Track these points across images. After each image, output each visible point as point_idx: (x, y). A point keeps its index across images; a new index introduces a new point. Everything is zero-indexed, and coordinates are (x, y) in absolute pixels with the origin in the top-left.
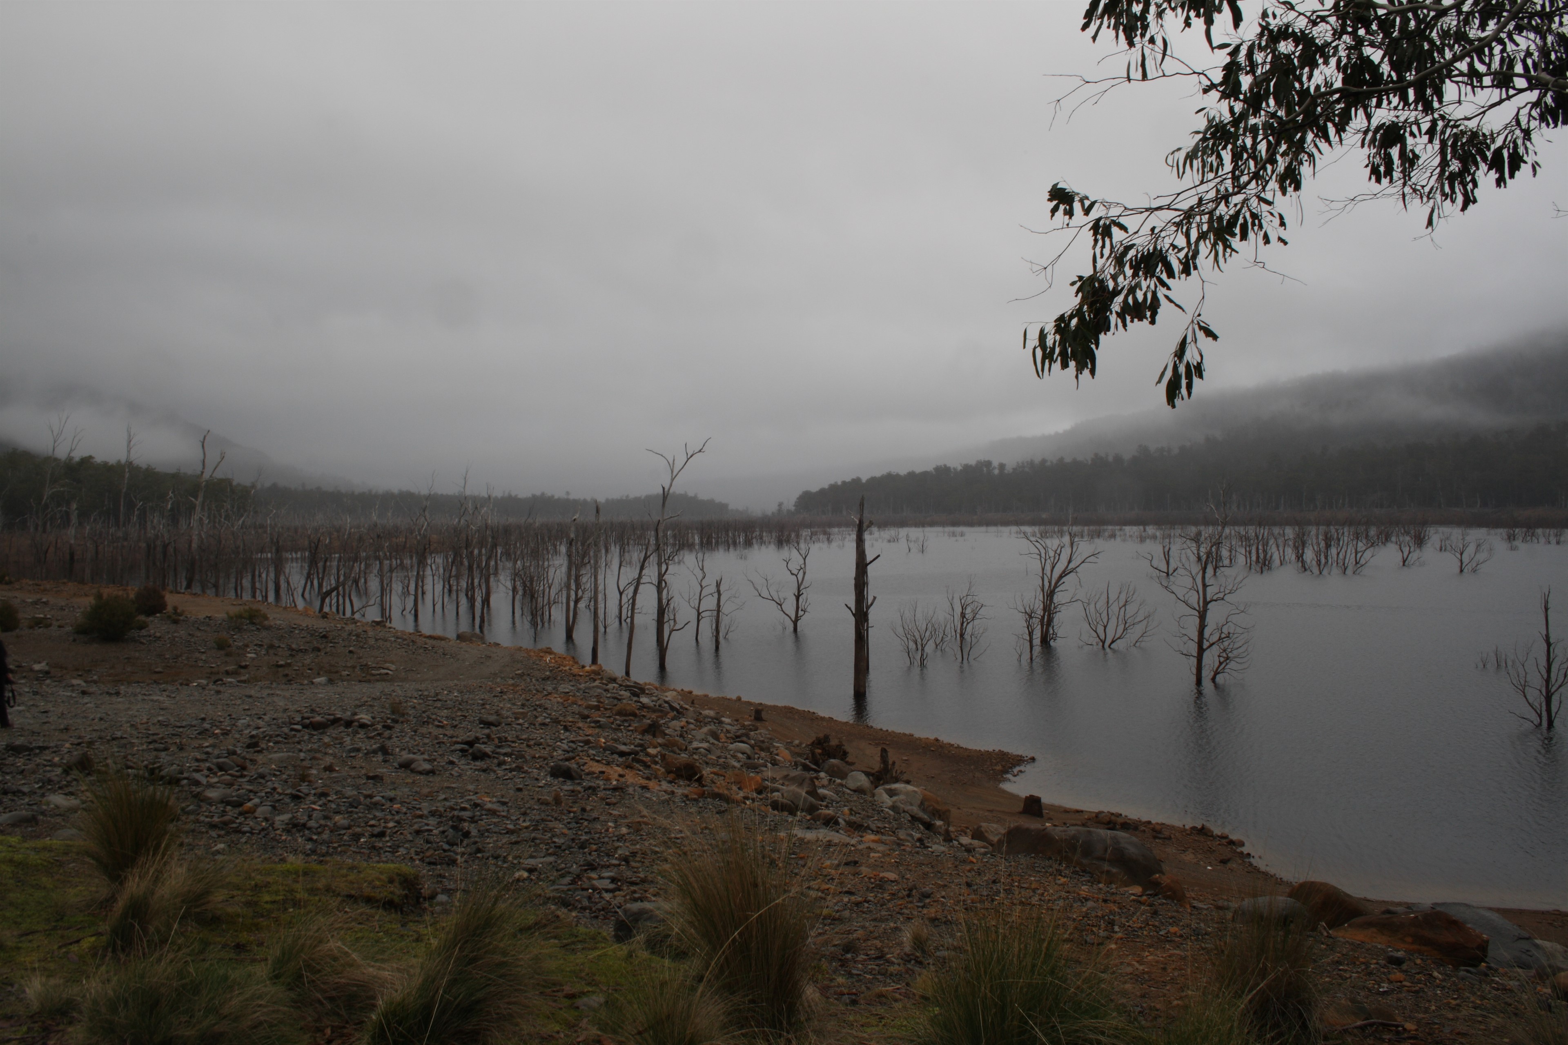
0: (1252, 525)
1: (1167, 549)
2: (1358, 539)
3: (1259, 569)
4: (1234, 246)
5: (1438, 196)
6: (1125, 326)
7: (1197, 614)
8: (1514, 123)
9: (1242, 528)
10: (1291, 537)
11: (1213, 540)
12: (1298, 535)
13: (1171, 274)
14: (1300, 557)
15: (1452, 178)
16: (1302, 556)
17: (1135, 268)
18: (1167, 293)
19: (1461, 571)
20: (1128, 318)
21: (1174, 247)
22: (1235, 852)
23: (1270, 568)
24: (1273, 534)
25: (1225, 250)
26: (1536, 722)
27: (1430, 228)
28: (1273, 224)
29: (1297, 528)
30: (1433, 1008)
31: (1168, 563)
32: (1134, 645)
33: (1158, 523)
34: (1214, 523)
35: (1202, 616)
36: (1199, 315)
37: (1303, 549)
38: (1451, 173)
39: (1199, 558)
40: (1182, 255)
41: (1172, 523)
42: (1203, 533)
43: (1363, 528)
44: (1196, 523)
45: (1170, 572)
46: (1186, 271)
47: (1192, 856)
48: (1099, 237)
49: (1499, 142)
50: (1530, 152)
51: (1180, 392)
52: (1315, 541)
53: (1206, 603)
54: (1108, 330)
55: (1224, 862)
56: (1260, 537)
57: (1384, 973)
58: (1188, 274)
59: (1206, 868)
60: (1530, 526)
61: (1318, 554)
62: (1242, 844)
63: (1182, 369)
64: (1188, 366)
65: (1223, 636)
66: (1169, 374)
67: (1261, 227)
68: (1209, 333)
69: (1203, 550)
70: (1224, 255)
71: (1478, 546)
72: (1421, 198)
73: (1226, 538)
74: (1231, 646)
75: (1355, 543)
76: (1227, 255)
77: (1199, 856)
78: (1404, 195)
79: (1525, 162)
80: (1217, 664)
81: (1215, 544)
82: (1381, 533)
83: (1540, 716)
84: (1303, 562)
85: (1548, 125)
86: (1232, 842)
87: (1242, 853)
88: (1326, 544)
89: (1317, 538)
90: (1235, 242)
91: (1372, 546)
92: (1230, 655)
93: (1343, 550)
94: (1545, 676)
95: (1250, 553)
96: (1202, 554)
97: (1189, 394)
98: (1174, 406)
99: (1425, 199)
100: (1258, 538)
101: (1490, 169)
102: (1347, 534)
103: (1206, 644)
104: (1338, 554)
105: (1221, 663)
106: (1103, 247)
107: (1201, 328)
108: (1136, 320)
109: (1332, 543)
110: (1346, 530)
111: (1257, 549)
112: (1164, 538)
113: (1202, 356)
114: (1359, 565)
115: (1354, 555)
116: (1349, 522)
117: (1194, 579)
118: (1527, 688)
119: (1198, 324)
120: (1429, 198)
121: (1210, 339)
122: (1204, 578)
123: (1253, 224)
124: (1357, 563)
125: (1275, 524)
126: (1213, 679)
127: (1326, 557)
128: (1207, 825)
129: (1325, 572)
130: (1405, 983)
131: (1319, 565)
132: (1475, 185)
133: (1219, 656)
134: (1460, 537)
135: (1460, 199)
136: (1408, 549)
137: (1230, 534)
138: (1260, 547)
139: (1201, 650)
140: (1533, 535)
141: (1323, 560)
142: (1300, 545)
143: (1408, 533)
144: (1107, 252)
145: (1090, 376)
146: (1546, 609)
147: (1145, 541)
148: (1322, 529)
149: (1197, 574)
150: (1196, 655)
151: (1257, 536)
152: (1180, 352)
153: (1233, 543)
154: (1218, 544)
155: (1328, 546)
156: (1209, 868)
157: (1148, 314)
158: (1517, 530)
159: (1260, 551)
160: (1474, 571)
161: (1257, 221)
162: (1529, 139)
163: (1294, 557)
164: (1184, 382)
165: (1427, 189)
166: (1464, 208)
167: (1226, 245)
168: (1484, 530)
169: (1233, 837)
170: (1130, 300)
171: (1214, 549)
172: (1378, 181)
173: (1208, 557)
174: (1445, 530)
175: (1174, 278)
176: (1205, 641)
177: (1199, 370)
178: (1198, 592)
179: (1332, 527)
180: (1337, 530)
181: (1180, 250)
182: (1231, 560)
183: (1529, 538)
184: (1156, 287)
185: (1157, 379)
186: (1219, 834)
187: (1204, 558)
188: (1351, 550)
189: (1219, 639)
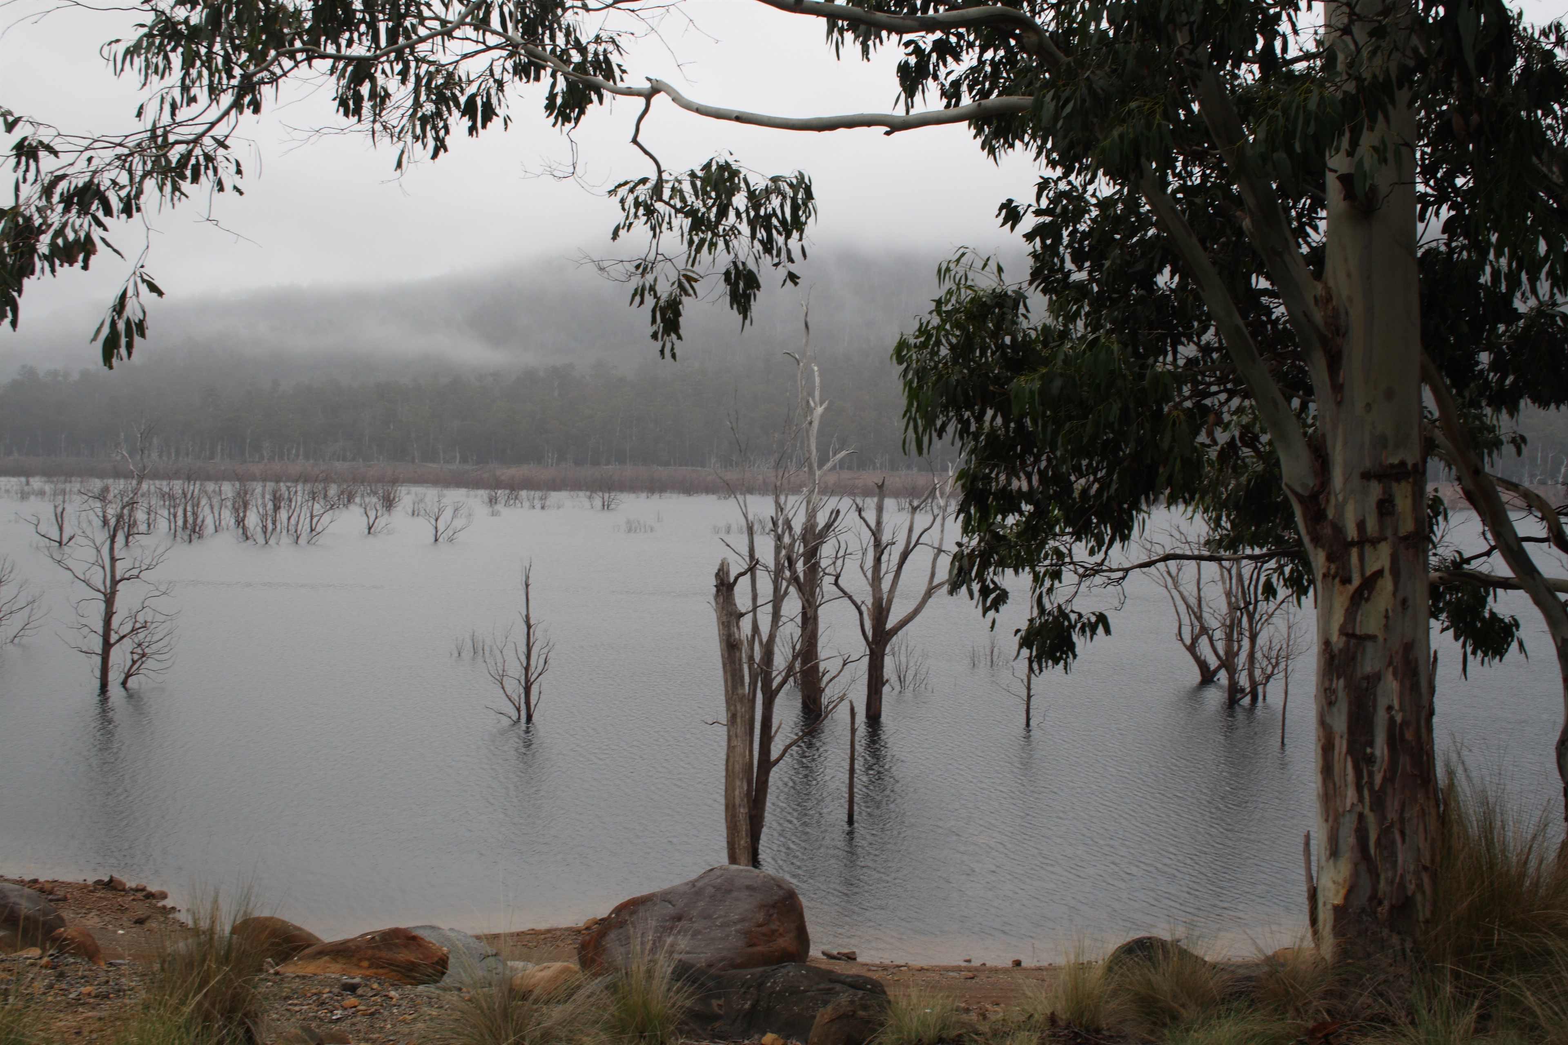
0: (178, 478)
1: (60, 510)
2: (314, 499)
3: (186, 538)
4: (183, 189)
5: (409, 138)
6: (53, 271)
7: (102, 597)
8: (488, 72)
9: (165, 483)
10: (230, 495)
11: (126, 499)
12: (239, 493)
13: (108, 212)
14: (240, 522)
15: (424, 120)
16: (243, 520)
17: (67, 201)
18: (104, 234)
19: (436, 540)
20: (57, 262)
21: (114, 183)
22: (156, 907)
23: (200, 537)
24: (206, 492)
25: (173, 193)
26: (515, 718)
27: (399, 171)
28: (228, 171)
29: (237, 484)
30: (389, 1026)
31: (61, 529)
32: (12, 642)
33: (47, 473)
34: (128, 475)
35: (109, 600)
36: (142, 267)
37: (245, 512)
38: (424, 115)
39: (105, 522)
40: (123, 193)
41: (68, 474)
42: (111, 489)
43: (321, 486)
44: (101, 475)
45: (64, 541)
46: (128, 210)
47: (97, 919)
48: (23, 159)
49: (471, 90)
50: (502, 104)
51: (118, 353)
52: (260, 502)
53: (115, 583)
54: (33, 273)
55: (140, 922)
56: (189, 496)
57: (338, 1001)
58: (130, 216)
59: (115, 932)
60: (514, 487)
61: (264, 517)
62: (164, 896)
63: (121, 326)
64: (128, 322)
65: (138, 625)
66: (106, 331)
67: (215, 170)
68: (153, 288)
69: (111, 511)
70: (172, 199)
71: (456, 510)
72: (392, 136)
73: (142, 496)
74: (148, 639)
75: (310, 504)
76: (176, 199)
77: (107, 918)
78: (374, 132)
79: (497, 115)
80: (129, 663)
81: (128, 504)
82: (342, 493)
83: (519, 710)
84: (244, 529)
85: (521, 79)
86: (150, 896)
87: (164, 907)
88: (275, 505)
89: (263, 497)
90: (186, 186)
91: (331, 508)
92: (146, 651)
93: (295, 514)
94: (525, 664)
95: (175, 516)
96: (109, 517)
97: (130, 354)
98: (111, 367)
99: (395, 139)
100: (185, 497)
101: (463, 115)
102: (301, 491)
103: (114, 638)
104: (289, 518)
105: (134, 662)
106: (27, 170)
107: (144, 281)
108: (66, 265)
109: (282, 504)
110: (299, 488)
111: (185, 511)
112: (55, 494)
113: (144, 312)
114: (314, 533)
115: (308, 519)
116: (304, 478)
117: (98, 551)
118: (505, 678)
119: (141, 277)
120: (399, 139)
121: (155, 295)
122: (112, 549)
123: (207, 168)
124: (312, 530)
125: (209, 478)
126: (124, 684)
127: (274, 523)
128: (116, 875)
129: (272, 541)
130: (360, 1008)
131: (265, 533)
132: (447, 132)
133: (132, 653)
134: (436, 499)
135: (431, 144)
136: (374, 512)
137: (149, 491)
138: (189, 508)
139: (107, 645)
140: (516, 498)
141: (270, 527)
142: (241, 505)
143: (375, 493)
144: (31, 176)
145: (11, 329)
146: (527, 586)
147: (27, 498)
148: (270, 486)
149: (103, 544)
150: (100, 652)
151: (184, 494)
152: (120, 306)
153: (153, 502)
154: (132, 504)
155: (277, 508)
156: (121, 932)
157: (81, 257)
158: (499, 492)
159: (189, 514)
160: (450, 540)
161: (210, 165)
162: (502, 91)
163: (233, 521)
164: (123, 340)
165: (397, 130)
166: (435, 156)
167: (176, 188)
168: (463, 491)
169: (153, 888)
170: (60, 241)
171: (126, 511)
172: (346, 114)
173: (118, 522)
174: (418, 490)
175: (111, 216)
176: (112, 633)
177: (141, 328)
178: (103, 568)
179: (282, 484)
180: (288, 488)
181: (122, 188)
182: (149, 525)
183: (512, 502)
184: (90, 225)
185: (92, 336)
186: (134, 885)
187: (112, 522)
188: (305, 513)
189: (132, 631)
